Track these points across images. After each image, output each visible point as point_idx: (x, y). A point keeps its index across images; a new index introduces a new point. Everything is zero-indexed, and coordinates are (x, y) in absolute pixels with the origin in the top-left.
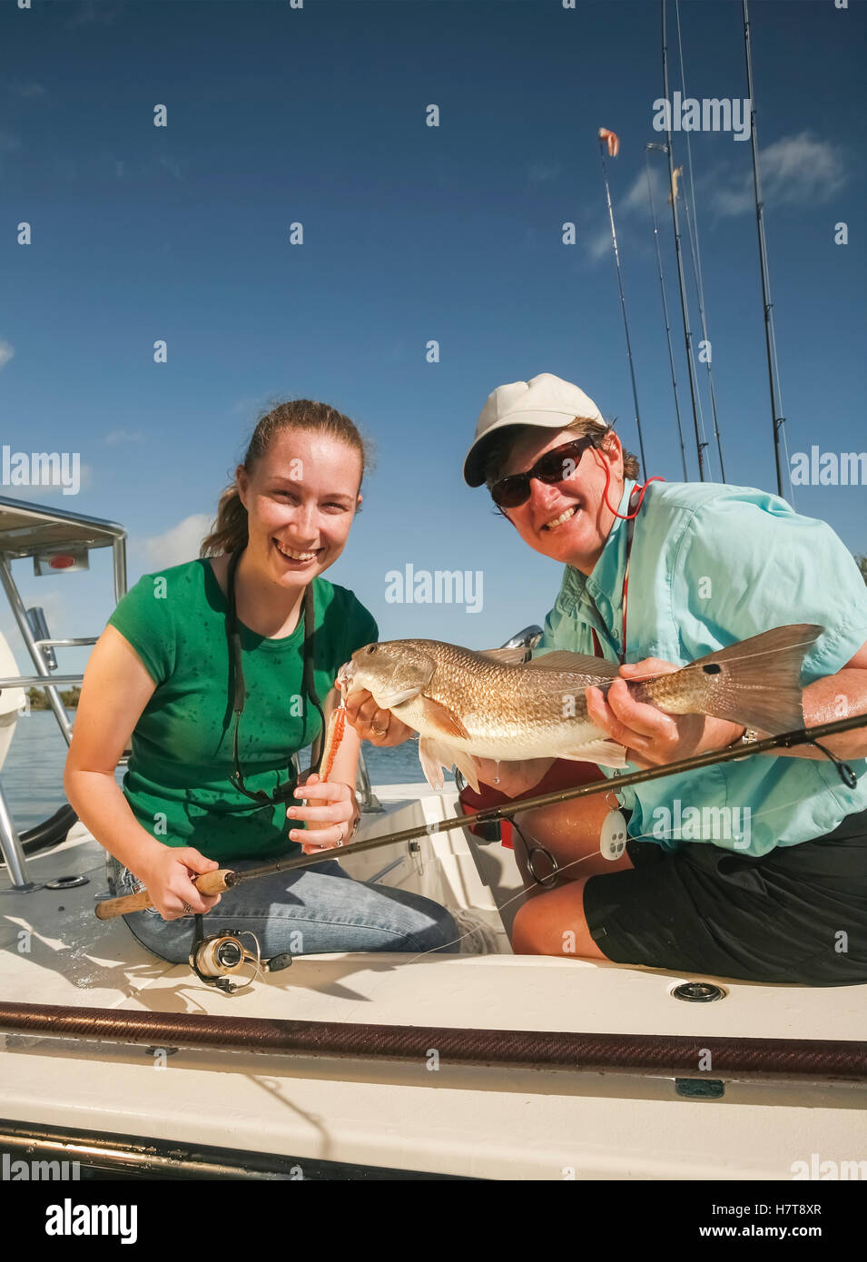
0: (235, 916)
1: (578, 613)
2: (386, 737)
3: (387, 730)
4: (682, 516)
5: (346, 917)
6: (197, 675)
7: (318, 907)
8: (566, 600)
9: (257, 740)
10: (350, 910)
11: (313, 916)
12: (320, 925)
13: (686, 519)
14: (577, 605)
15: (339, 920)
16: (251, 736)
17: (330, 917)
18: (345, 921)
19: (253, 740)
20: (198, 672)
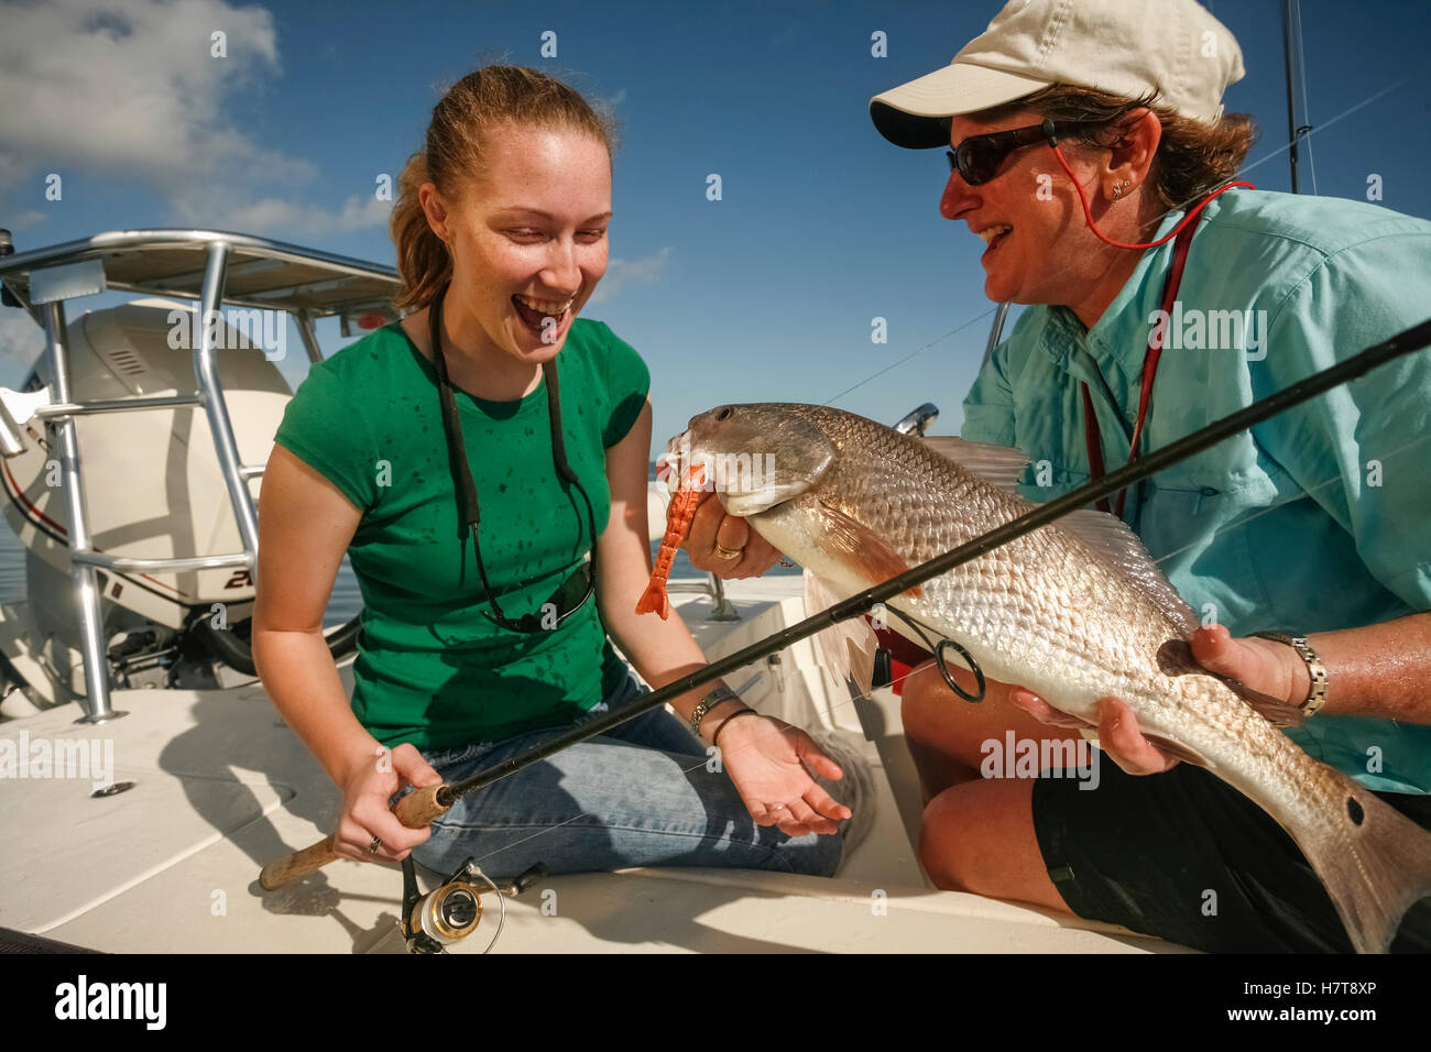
0: (532, 824)
1: (1070, 361)
2: (743, 559)
3: (743, 550)
4: (1303, 259)
5: (686, 824)
6: (421, 481)
7: (645, 809)
8: (1054, 335)
9: (530, 544)
10: (690, 814)
11: (639, 824)
12: (650, 835)
13: (1310, 267)
14: (1071, 348)
15: (675, 829)
16: (521, 542)
17: (662, 824)
18: (684, 829)
19: (525, 545)
20: (421, 478)
